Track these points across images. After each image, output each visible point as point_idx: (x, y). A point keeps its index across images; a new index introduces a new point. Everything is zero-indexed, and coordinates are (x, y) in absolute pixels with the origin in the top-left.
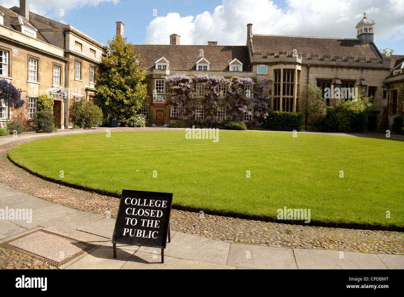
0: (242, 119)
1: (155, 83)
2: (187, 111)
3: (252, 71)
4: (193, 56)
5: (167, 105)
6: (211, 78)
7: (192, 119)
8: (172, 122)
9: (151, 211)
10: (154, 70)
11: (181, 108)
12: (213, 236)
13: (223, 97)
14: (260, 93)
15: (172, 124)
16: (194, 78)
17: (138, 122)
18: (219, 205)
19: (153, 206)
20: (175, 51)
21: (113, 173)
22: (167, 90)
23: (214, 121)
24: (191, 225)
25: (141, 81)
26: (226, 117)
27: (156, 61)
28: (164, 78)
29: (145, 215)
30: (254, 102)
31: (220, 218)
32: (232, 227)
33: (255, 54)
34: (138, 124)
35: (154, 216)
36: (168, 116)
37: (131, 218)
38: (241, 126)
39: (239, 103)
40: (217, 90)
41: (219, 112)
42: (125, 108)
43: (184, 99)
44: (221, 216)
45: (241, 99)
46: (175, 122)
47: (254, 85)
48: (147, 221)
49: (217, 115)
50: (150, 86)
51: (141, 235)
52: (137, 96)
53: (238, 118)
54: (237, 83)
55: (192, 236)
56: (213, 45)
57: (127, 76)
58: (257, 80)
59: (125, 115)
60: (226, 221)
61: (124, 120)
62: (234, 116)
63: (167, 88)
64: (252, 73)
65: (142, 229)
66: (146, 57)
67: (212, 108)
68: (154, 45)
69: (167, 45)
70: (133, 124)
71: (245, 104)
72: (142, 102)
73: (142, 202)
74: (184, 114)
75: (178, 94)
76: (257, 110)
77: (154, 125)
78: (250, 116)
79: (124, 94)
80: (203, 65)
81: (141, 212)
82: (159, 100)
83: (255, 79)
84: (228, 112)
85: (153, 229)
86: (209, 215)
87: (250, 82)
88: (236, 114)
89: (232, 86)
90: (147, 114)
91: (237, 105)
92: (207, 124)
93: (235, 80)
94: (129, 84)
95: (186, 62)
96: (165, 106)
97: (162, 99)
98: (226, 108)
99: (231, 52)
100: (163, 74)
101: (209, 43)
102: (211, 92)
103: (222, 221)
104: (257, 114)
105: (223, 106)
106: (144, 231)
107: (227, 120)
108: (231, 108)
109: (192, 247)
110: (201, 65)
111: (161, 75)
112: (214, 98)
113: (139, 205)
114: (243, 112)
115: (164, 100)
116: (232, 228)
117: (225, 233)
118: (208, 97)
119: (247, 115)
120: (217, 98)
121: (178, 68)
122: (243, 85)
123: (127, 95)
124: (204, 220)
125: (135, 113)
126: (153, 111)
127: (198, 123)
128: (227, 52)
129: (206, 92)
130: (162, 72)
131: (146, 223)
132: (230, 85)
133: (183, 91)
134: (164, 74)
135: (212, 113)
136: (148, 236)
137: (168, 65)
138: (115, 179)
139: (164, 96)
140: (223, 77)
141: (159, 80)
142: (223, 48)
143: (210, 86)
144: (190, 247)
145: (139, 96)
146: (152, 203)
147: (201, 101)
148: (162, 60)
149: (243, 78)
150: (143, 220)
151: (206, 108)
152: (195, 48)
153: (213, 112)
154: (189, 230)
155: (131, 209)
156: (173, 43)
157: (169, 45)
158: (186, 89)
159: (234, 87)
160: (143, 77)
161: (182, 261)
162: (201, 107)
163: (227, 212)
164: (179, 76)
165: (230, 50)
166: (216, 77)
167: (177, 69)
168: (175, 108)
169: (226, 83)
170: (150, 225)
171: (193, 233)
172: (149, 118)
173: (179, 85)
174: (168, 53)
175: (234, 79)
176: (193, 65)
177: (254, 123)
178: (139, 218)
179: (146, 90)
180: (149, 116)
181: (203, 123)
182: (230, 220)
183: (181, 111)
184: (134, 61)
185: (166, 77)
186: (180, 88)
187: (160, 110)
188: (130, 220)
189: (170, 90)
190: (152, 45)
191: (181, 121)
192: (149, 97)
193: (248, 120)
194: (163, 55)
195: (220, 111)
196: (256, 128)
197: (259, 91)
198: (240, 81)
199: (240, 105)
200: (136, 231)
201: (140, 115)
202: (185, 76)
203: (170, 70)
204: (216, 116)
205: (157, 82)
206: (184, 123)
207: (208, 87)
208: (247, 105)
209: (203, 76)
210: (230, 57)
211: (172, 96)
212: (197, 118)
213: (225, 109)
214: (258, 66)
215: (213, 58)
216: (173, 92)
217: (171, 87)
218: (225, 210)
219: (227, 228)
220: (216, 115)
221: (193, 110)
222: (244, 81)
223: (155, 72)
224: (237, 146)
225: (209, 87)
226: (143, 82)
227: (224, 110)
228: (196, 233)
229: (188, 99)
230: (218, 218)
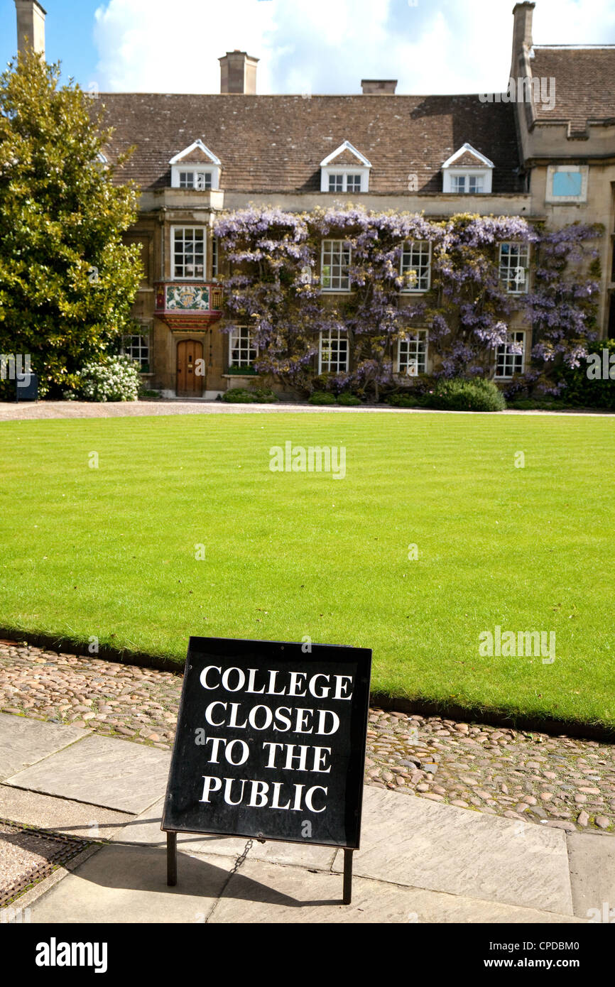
0: (489, 371)
1: (173, 241)
2: (289, 343)
3: (528, 191)
4: (309, 136)
5: (214, 319)
6: (374, 219)
7: (306, 372)
8: (235, 382)
9: (295, 713)
10: (168, 193)
11: (268, 332)
12: (494, 803)
13: (419, 290)
14: (555, 274)
15: (233, 391)
16: (311, 220)
17: (111, 382)
18: (488, 686)
19: (304, 695)
20: (243, 119)
21: (76, 571)
22: (216, 266)
23: (385, 379)
24: (406, 762)
25: (120, 234)
26: (427, 365)
27: (173, 155)
28: (203, 220)
29: (275, 727)
30: (535, 309)
31: (498, 734)
32: (553, 769)
33: (540, 126)
34: (112, 389)
35: (310, 732)
36: (220, 359)
37: (225, 740)
38: (485, 394)
39: (478, 311)
40: (396, 266)
41: (404, 346)
42: (64, 333)
43: (278, 300)
44: (503, 727)
45: (487, 297)
46: (248, 382)
47: (536, 245)
48: (286, 748)
49: (396, 356)
50: (151, 249)
51: (265, 801)
52: (106, 287)
53: (471, 368)
54: (471, 237)
55: (422, 802)
56: (382, 93)
57: (69, 215)
58: (548, 225)
59: (64, 359)
60: (524, 745)
61: (61, 375)
62: (459, 358)
63: (214, 257)
64: (529, 199)
65: (270, 777)
66: (136, 142)
67: (377, 330)
68: (163, 96)
69: (209, 96)
70: (96, 391)
71: (500, 315)
72: (123, 309)
73: (262, 681)
74: (277, 355)
75: (255, 282)
76: (546, 338)
77: (170, 393)
78: (519, 359)
79: (61, 281)
80: (345, 171)
81: (261, 717)
82: (188, 302)
83: (537, 223)
84: (435, 347)
85: (308, 779)
86: (457, 726)
87: (520, 233)
88: (467, 351)
89: (454, 251)
90: (145, 352)
91: (469, 320)
92: (361, 391)
93: (463, 226)
94: (75, 245)
95: (281, 159)
96: (208, 326)
97: (199, 298)
98: (431, 330)
99: (448, 119)
100: (201, 205)
101: (366, 85)
102: (374, 273)
103: (509, 747)
104: (545, 351)
105: (419, 325)
106: (277, 786)
107: (435, 374)
108: (448, 331)
109: (434, 841)
110: (337, 171)
111: (191, 209)
112: (387, 295)
113: (251, 689)
114: (494, 344)
115: (203, 303)
116: (553, 775)
117: (534, 793)
118: (363, 293)
119: (505, 354)
120: (396, 293)
121: (252, 185)
122: (494, 243)
123: (72, 282)
124: (443, 742)
125: (100, 349)
126: (164, 343)
127: (328, 386)
128: (434, 121)
129: (358, 271)
130: (196, 201)
131: (281, 755)
132: (446, 245)
133: (274, 269)
134: (205, 205)
135: (381, 351)
136: (292, 805)
137: (217, 174)
138: (93, 593)
139: (204, 289)
140: (419, 218)
141: (184, 228)
142: (419, 107)
143: (371, 249)
144: (426, 844)
145: (113, 288)
146: (299, 684)
147: (340, 306)
148: (194, 151)
149: (494, 217)
150: (268, 747)
151: (357, 332)
152: (316, 106)
153: (383, 346)
154: (404, 777)
155: (225, 705)
156: (233, 85)
157: (218, 96)
158: (284, 262)
159: (460, 253)
160: (127, 217)
161: (411, 894)
162: (341, 327)
163: (524, 712)
164: (259, 213)
165: (445, 113)
166: (394, 218)
167: (250, 188)
168: (244, 332)
169: (432, 238)
170: (296, 763)
171: (420, 791)
172: (151, 369)
173: (260, 248)
174: (216, 126)
175: (460, 224)
176: (308, 172)
177: (531, 386)
178: (257, 740)
179: (138, 264)
180: (153, 361)
181: (347, 386)
182: (538, 742)
183: (268, 343)
184: (93, 156)
185: (212, 216)
186: (263, 259)
187: (190, 340)
188: (222, 748)
189: (225, 266)
190: (156, 96)
191: (265, 380)
192: (151, 290)
193: (508, 373)
194: (198, 135)
195: (407, 340)
196: (539, 404)
197: (553, 268)
198: (481, 229)
199: (482, 318)
200: (248, 787)
201: (120, 357)
202: (279, 212)
203: (226, 191)
204: (392, 359)
205: (178, 237)
206: (278, 387)
207: (366, 255)
208: (507, 318)
209: (347, 215)
210: (445, 137)
211: (234, 287)
212: (325, 366)
213: (427, 334)
214: (551, 170)
215: (382, 144)
216: (239, 272)
217: (231, 256)
218: (517, 708)
219: (538, 772)
220: (393, 357)
221: (311, 339)
222: (498, 229)
223: (172, 199)
224: (491, 472)
225: (369, 254)
226: (128, 237)
227: (422, 337)
228: (432, 790)
229: (294, 298)
230: (492, 736)
